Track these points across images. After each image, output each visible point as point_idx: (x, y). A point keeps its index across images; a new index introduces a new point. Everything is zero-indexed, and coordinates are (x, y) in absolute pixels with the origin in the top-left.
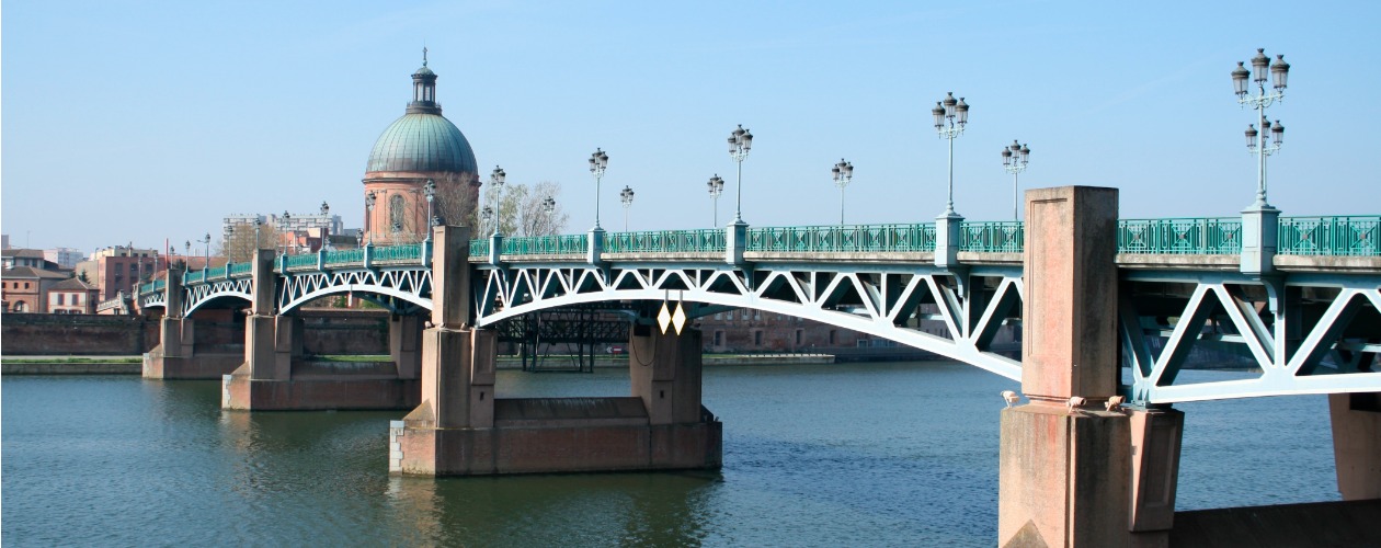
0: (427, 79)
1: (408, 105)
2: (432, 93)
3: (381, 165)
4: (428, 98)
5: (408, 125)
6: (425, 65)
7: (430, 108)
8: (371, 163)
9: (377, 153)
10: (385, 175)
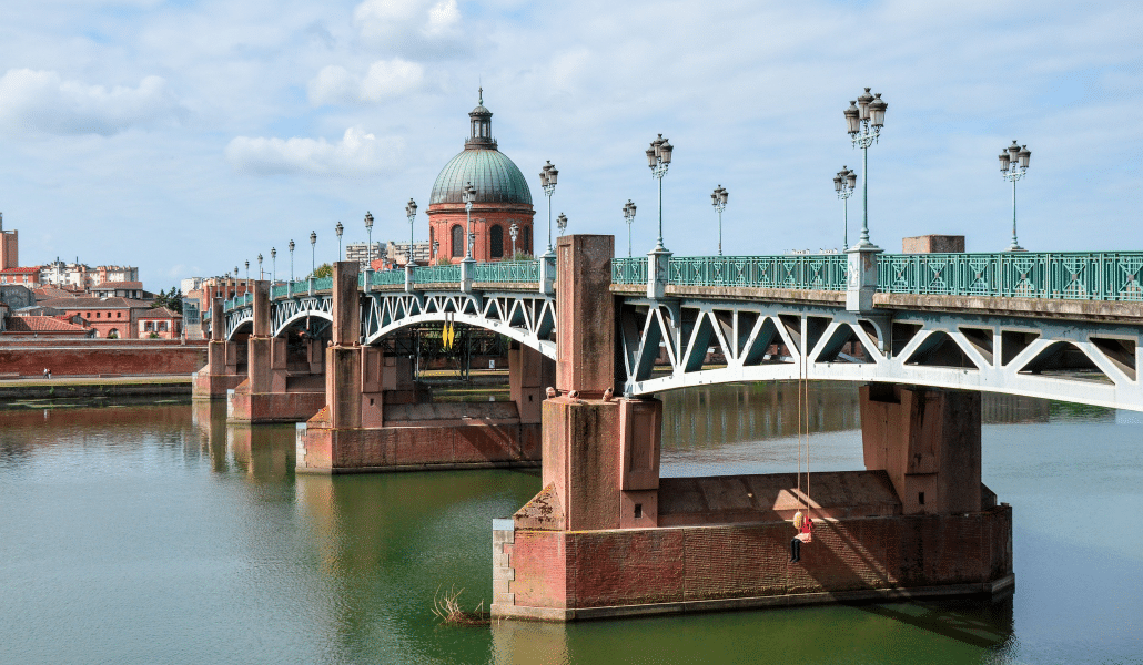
0: (483, 118)
1: (467, 141)
2: (489, 130)
3: (442, 197)
4: (484, 135)
5: (466, 160)
6: (481, 103)
7: (488, 144)
8: (433, 195)
9: (439, 187)
10: (446, 207)
